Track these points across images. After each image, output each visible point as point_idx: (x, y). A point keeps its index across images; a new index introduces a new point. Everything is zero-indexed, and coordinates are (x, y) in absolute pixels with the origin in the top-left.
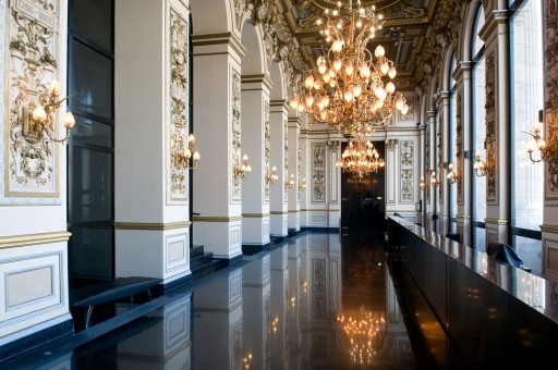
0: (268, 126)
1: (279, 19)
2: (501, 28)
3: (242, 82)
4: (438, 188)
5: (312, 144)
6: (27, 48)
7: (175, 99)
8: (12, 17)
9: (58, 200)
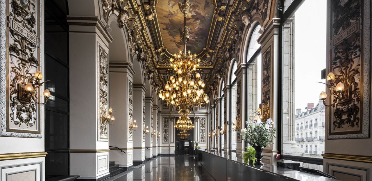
0: (145, 108)
1: (149, 60)
2: (244, 71)
3: (133, 87)
4: (216, 137)
5: (163, 117)
6: (20, 52)
7: (102, 90)
8: (10, 33)
9: (39, 135)
